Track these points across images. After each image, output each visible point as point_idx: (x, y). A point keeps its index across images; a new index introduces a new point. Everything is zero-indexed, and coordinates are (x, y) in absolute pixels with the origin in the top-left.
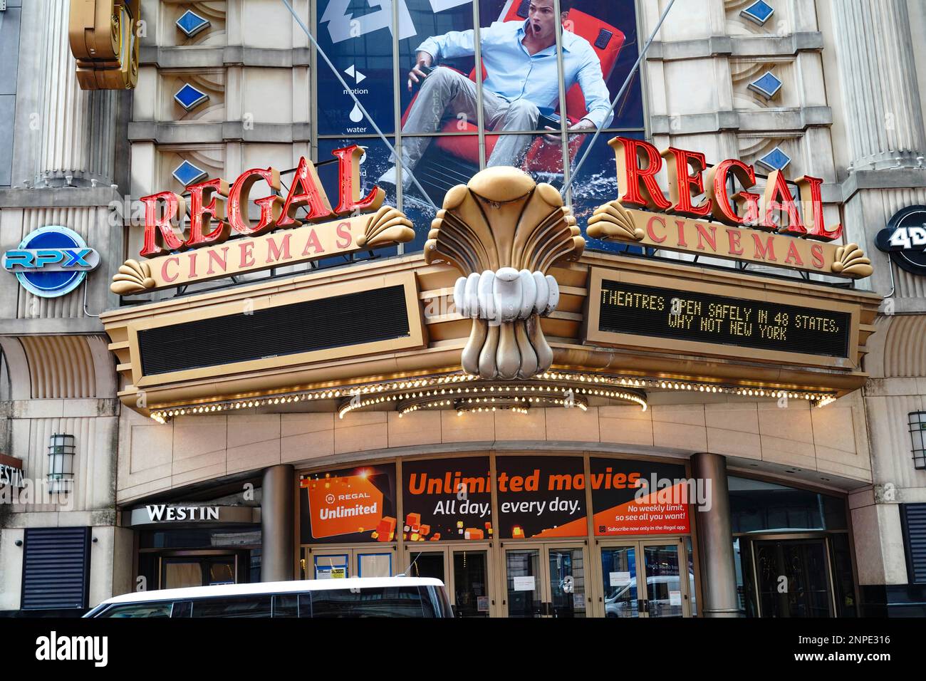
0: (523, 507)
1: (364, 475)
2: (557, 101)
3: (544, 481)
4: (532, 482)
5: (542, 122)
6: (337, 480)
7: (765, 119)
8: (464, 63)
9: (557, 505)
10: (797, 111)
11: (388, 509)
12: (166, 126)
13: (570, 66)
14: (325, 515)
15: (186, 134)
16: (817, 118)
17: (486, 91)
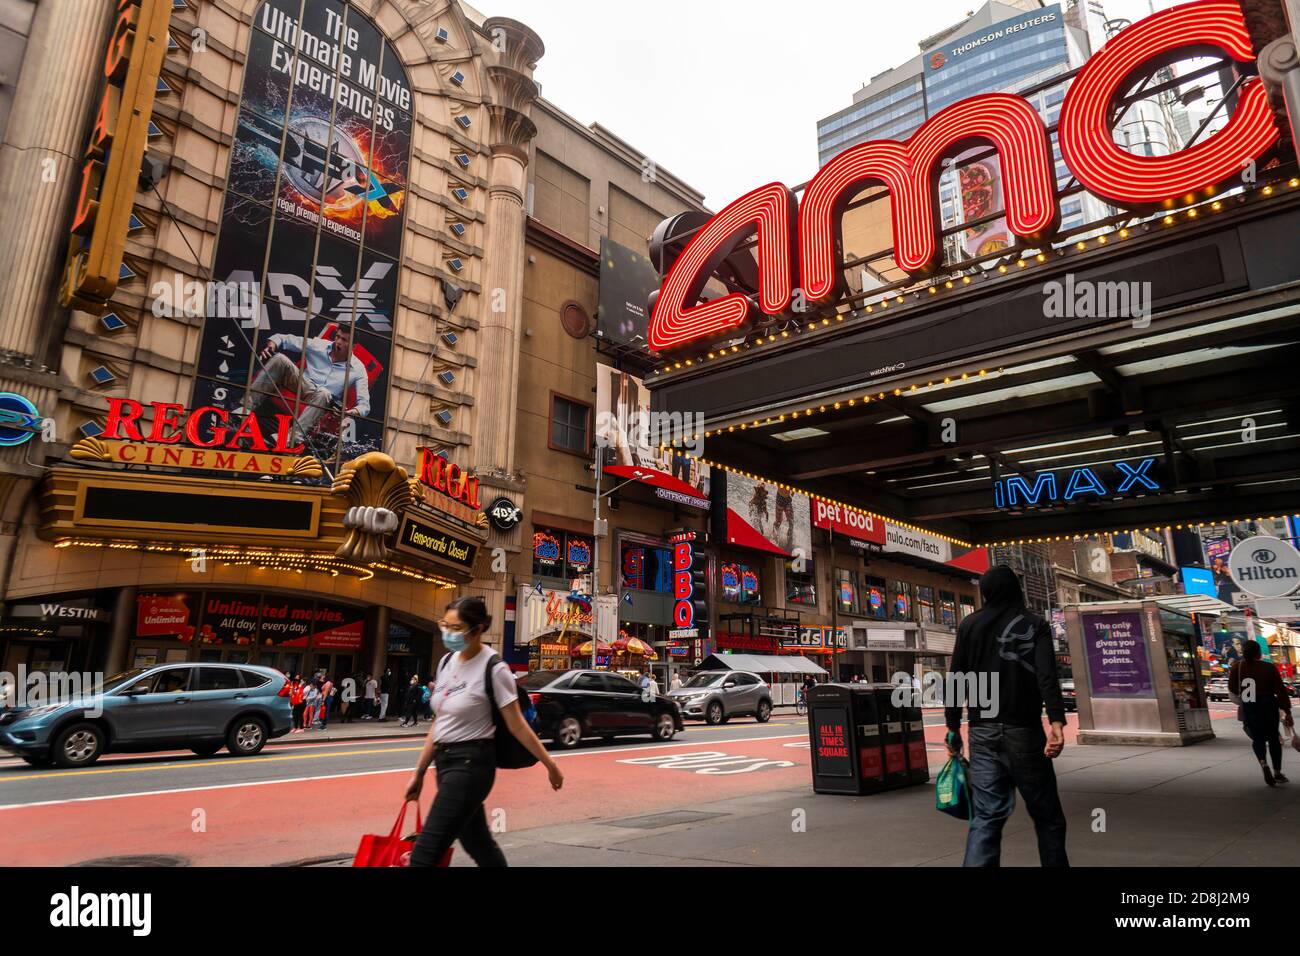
0: (275, 627)
1: (180, 598)
2: (342, 394)
3: (289, 613)
4: (283, 613)
5: (332, 403)
6: (161, 599)
7: (441, 434)
8: (295, 355)
9: (294, 627)
10: (456, 433)
11: (192, 620)
12: (92, 338)
13: (352, 375)
14: (149, 621)
15: (105, 347)
16: (465, 441)
17: (304, 376)
